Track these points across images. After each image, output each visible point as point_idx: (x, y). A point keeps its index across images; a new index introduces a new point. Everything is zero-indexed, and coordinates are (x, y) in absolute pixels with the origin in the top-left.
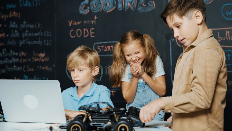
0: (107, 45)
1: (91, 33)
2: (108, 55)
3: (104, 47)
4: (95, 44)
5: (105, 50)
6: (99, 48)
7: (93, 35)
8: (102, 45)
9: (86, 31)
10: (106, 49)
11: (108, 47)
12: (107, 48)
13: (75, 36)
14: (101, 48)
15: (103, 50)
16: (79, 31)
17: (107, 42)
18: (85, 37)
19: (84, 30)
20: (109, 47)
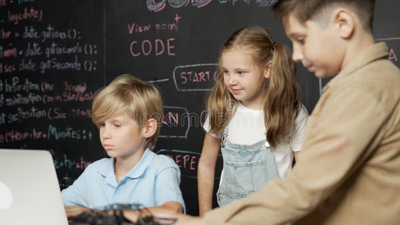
0: (198, 70)
1: (169, 47)
2: (200, 90)
3: (193, 74)
4: (176, 68)
5: (194, 80)
6: (183, 75)
7: (172, 51)
8: (190, 71)
9: (159, 43)
10: (196, 79)
11: (200, 74)
12: (199, 76)
13: (139, 54)
14: (187, 76)
15: (190, 80)
16: (147, 45)
17: (199, 65)
18: (158, 54)
19: (156, 41)
20: (202, 75)
